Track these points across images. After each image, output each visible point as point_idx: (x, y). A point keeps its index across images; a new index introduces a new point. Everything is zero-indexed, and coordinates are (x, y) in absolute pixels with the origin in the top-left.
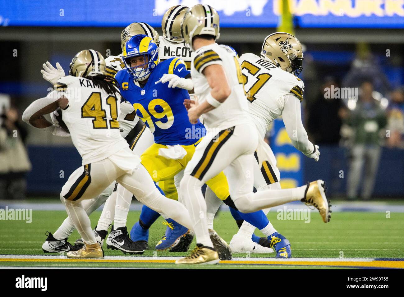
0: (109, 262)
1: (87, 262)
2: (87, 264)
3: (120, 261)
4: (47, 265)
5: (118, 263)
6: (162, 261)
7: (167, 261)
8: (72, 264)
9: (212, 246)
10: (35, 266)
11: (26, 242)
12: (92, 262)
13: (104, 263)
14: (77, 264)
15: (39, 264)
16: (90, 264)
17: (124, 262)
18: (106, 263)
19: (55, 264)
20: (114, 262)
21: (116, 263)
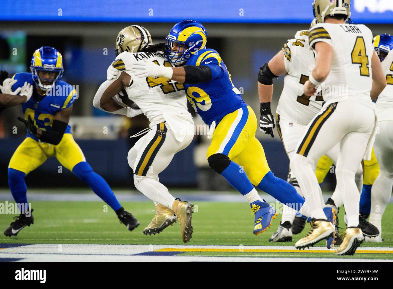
0: (310, 252)
1: (289, 252)
2: (288, 254)
3: (321, 251)
4: (250, 256)
5: (319, 253)
6: (362, 251)
7: (368, 251)
8: (274, 254)
9: (326, 218)
10: (238, 256)
11: (229, 233)
12: (293, 253)
13: (305, 254)
14: (279, 254)
15: (241, 254)
16: (291, 254)
17: (325, 252)
18: (307, 253)
19: (257, 254)
20: (315, 252)
21: (317, 253)
